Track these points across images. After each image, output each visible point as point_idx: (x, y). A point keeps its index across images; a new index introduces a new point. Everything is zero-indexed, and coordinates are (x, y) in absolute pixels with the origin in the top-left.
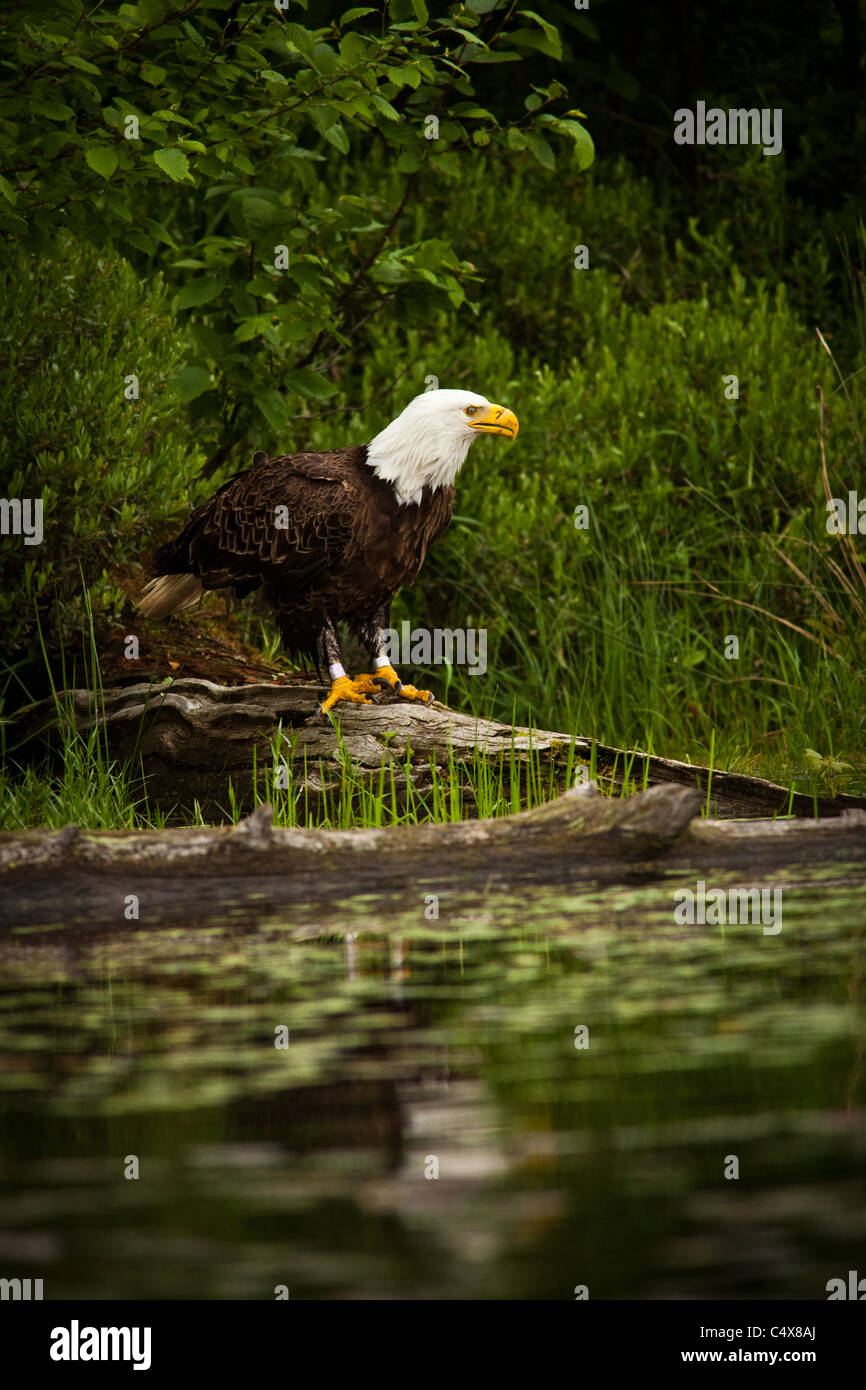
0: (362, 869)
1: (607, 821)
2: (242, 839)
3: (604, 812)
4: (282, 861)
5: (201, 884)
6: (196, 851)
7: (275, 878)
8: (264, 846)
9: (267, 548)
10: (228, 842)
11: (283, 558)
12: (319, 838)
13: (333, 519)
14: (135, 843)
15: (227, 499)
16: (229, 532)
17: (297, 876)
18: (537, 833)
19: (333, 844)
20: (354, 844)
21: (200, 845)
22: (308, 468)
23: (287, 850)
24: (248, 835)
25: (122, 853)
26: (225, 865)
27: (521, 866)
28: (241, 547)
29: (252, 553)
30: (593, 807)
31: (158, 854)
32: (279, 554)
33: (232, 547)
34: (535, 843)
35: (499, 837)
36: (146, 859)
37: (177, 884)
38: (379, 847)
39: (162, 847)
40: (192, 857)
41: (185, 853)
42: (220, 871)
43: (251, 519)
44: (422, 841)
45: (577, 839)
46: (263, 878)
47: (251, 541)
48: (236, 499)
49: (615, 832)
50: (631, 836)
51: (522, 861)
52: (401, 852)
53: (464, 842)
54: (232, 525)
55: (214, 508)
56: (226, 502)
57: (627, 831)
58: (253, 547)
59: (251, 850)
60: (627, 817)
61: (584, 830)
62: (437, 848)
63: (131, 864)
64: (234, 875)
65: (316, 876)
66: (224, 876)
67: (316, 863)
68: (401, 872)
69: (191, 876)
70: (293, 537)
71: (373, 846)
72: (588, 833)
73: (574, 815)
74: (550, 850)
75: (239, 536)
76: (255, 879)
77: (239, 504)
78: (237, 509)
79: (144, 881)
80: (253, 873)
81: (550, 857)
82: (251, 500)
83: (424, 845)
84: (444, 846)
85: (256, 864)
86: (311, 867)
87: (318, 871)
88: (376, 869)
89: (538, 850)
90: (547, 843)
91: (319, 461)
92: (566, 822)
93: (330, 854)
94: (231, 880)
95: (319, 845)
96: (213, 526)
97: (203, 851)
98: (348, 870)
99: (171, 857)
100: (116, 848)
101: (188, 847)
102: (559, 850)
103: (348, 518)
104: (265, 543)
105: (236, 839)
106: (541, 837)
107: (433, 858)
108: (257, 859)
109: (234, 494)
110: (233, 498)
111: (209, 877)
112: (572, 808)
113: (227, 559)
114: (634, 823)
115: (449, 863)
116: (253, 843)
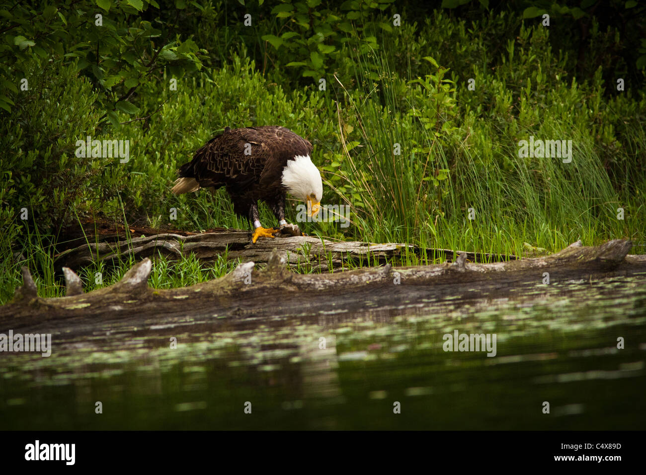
0: (501, 279)
1: (593, 256)
2: (455, 268)
3: (591, 252)
4: (471, 277)
5: (441, 287)
6: (437, 274)
7: (468, 284)
8: (463, 271)
9: (228, 172)
10: (448, 270)
11: (236, 176)
12: (482, 267)
13: (258, 160)
14: (412, 271)
15: (211, 147)
16: (212, 162)
17: (477, 283)
18: (565, 262)
19: (488, 269)
20: (496, 269)
21: (437, 271)
22: (248, 137)
23: (471, 272)
24: (457, 266)
25: (409, 275)
26: (448, 279)
27: (563, 275)
28: (217, 169)
29: (222, 172)
30: (585, 250)
31: (422, 275)
32: (234, 174)
33: (213, 169)
34: (566, 266)
35: (551, 264)
36: (418, 278)
37: (432, 288)
38: (506, 270)
39: (423, 273)
40: (435, 276)
41: (433, 275)
42: (448, 282)
43: (222, 157)
44: (522, 266)
45: (582, 263)
46: (464, 284)
47: (221, 167)
48: (216, 147)
49: (598, 260)
50: (605, 261)
51: (562, 273)
52: (515, 271)
53: (538, 266)
54: (213, 159)
55: (206, 151)
56: (211, 148)
57: (603, 259)
58: (222, 170)
59: (459, 272)
60: (602, 254)
61: (585, 259)
62: (527, 269)
63: (413, 280)
64: (454, 283)
65: (484, 282)
66: (450, 284)
67: (484, 277)
68: (517, 280)
69: (436, 284)
70: (240, 167)
71: (503, 269)
72: (587, 261)
73: (579, 254)
74: (572, 268)
75: (216, 164)
76: (462, 285)
77: (217, 150)
78: (216, 152)
79: (419, 287)
80: (460, 282)
81: (573, 271)
82: (222, 149)
83: (523, 268)
84: (531, 268)
85: (461, 278)
86: (482, 279)
87: (485, 280)
88: (506, 279)
89: (568, 268)
90: (570, 265)
91: (254, 133)
92: (576, 257)
93: (487, 273)
94: (452, 285)
95: (483, 270)
96: (205, 158)
97: (440, 274)
98: (496, 279)
99: (427, 277)
100: (406, 274)
101: (433, 272)
102: (576, 268)
103: (264, 160)
104: (228, 168)
105: (452, 268)
106: (567, 263)
107: (528, 273)
108: (461, 276)
109: (215, 145)
110: (214, 147)
111: (444, 284)
112: (576, 251)
113: (211, 174)
114: (606, 256)
115: (534, 275)
116: (459, 269)
